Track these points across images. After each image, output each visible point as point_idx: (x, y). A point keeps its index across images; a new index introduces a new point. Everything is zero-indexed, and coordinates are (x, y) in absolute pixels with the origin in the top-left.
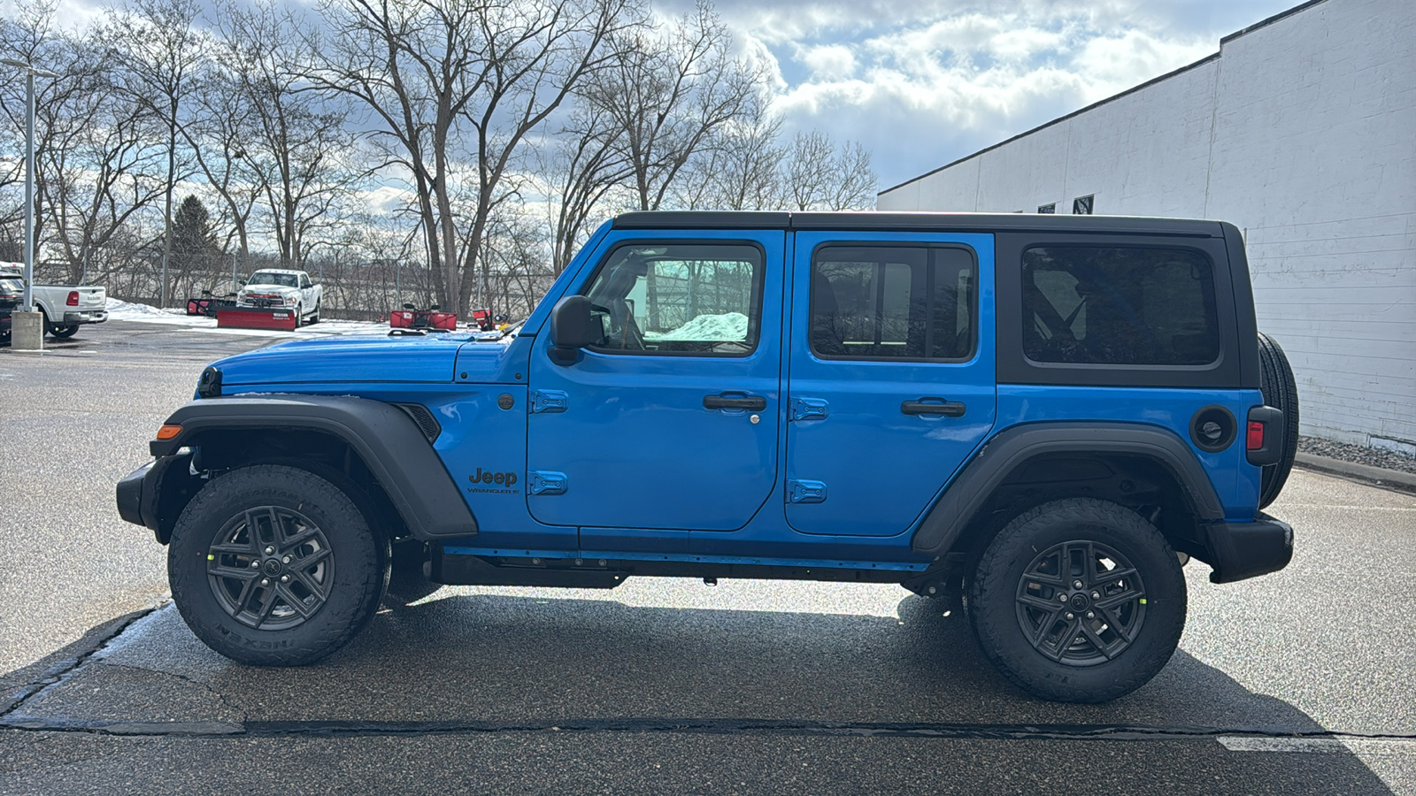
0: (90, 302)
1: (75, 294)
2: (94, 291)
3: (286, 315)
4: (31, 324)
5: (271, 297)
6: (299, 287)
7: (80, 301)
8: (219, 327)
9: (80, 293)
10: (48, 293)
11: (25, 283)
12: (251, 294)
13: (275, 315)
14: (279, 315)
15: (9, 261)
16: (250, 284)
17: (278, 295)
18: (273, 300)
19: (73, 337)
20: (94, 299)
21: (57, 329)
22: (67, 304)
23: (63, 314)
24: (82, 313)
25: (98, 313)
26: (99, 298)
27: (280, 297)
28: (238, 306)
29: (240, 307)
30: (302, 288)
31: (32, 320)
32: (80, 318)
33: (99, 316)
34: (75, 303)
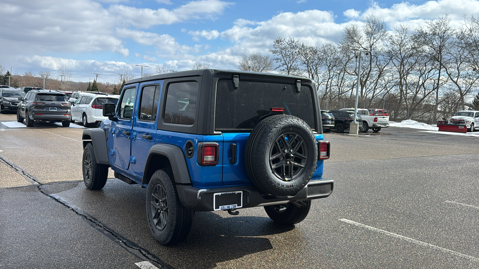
0: (382, 121)
1: (376, 118)
2: (384, 118)
3: (463, 127)
4: (354, 127)
5: (459, 120)
6: (474, 117)
7: (378, 120)
8: (439, 131)
9: (378, 118)
10: (369, 118)
11: (354, 115)
12: (453, 119)
13: (459, 127)
14: (461, 127)
15: (362, 108)
16: (455, 116)
17: (462, 120)
18: (461, 122)
19: (379, 132)
20: (383, 120)
21: (375, 129)
22: (374, 121)
23: (372, 124)
24: (378, 124)
25: (385, 124)
26: (386, 120)
27: (464, 120)
28: (448, 124)
29: (449, 124)
30: (475, 117)
31: (355, 126)
32: (378, 126)
33: (385, 125)
34: (376, 121)
